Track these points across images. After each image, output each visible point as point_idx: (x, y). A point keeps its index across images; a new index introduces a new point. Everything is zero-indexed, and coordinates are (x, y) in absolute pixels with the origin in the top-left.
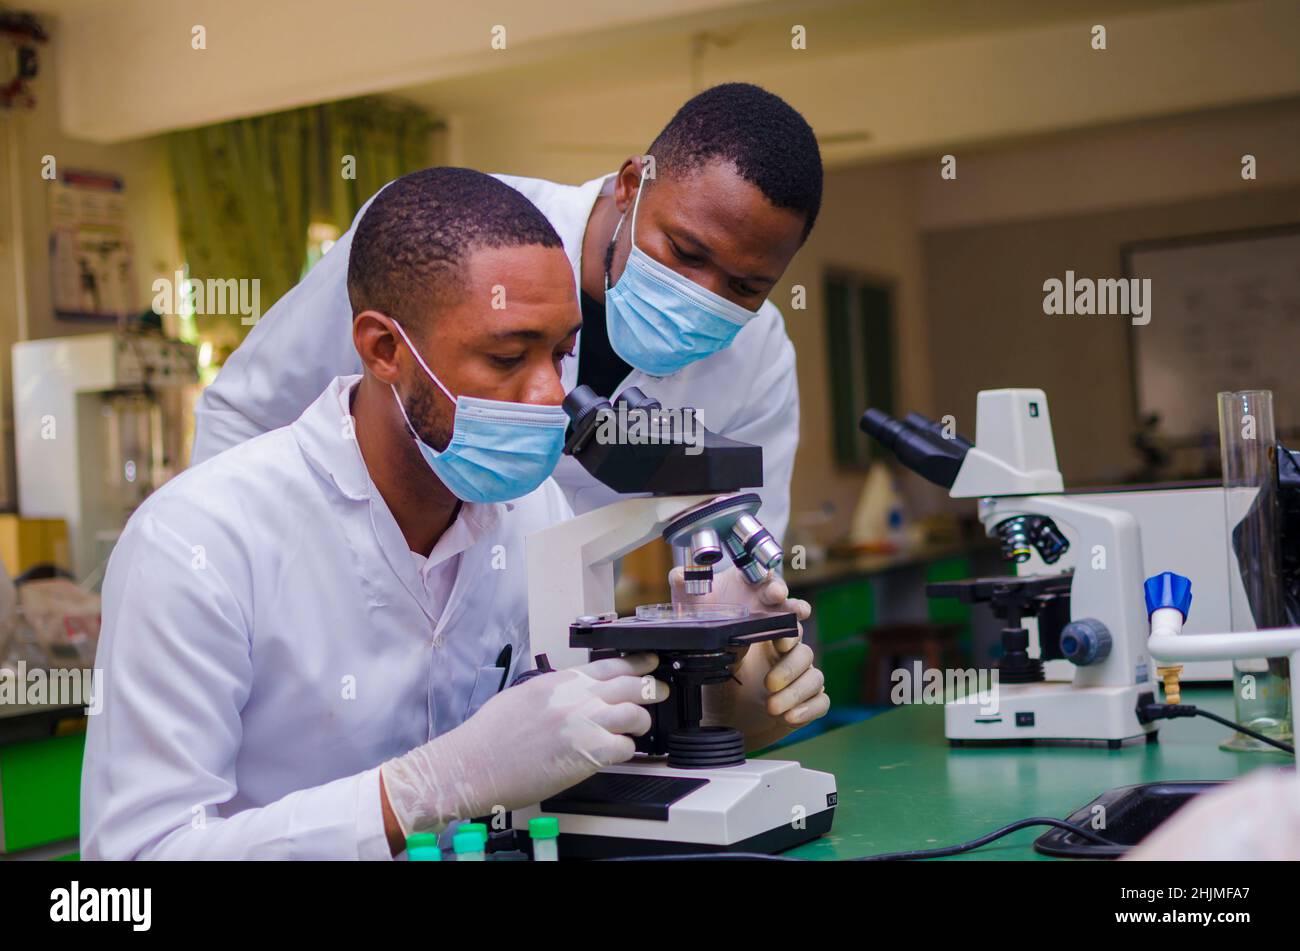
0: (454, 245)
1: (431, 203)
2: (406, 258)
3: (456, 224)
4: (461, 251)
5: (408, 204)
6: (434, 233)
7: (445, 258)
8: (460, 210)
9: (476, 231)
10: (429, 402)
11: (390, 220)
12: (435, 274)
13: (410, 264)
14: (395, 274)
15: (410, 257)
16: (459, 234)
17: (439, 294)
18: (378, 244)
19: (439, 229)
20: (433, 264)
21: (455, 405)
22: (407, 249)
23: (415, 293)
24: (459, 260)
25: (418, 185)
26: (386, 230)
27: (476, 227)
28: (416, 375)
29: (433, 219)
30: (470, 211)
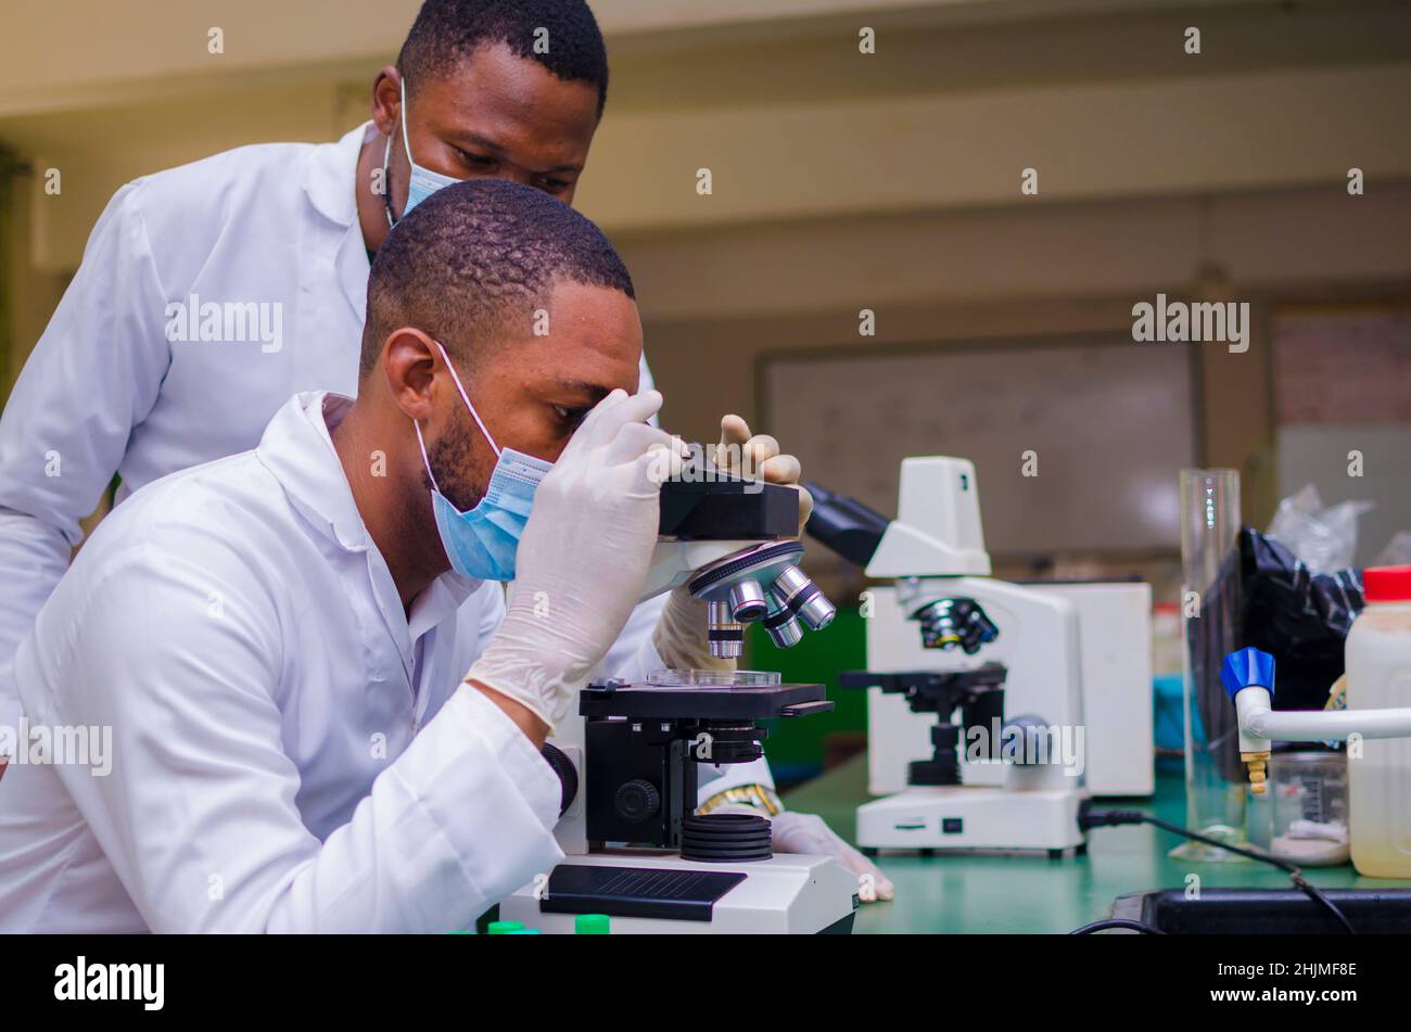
0: (535, 269)
1: (508, 217)
2: (475, 273)
3: (538, 246)
4: (542, 278)
5: (480, 212)
6: (511, 252)
7: (524, 283)
8: (542, 234)
9: (562, 260)
10: (464, 448)
11: (454, 226)
12: (508, 299)
13: (478, 282)
14: (455, 290)
15: (479, 273)
16: (541, 259)
17: (508, 324)
18: (436, 252)
19: (518, 248)
20: (507, 286)
21: (497, 458)
22: (475, 263)
23: (476, 317)
24: (539, 288)
25: (490, 194)
26: (450, 237)
27: (561, 255)
28: (455, 414)
29: (511, 235)
30: (553, 234)
